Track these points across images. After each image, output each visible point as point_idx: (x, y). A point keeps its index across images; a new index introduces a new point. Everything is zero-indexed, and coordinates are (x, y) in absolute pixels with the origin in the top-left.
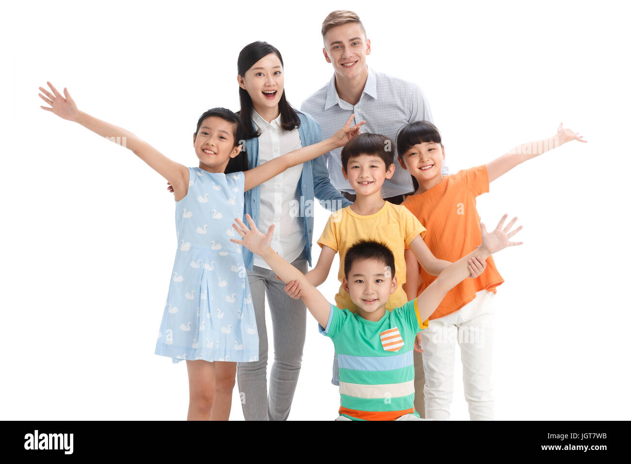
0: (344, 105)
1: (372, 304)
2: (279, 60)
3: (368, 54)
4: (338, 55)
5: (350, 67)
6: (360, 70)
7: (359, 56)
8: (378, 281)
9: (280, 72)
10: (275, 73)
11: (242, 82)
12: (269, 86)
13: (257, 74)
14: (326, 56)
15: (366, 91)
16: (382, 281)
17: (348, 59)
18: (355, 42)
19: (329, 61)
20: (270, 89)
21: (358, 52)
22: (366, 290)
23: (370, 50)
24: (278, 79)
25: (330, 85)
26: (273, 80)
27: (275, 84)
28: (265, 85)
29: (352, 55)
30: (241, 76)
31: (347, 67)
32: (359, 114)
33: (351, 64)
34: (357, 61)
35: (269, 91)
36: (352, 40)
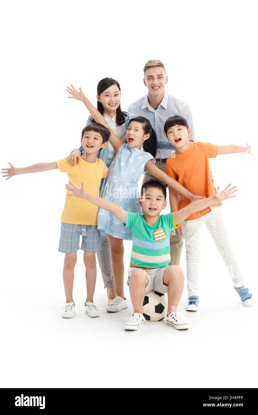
0: (151, 109)
1: (153, 212)
2: (118, 88)
3: (166, 83)
4: (151, 82)
6: (161, 91)
7: (161, 84)
8: (158, 199)
9: (118, 95)
10: (116, 95)
11: (99, 98)
12: (112, 102)
13: (106, 96)
14: (145, 82)
15: (161, 104)
16: (160, 200)
17: (156, 85)
18: (160, 77)
19: (146, 85)
20: (112, 103)
21: (161, 82)
22: (152, 202)
24: (117, 98)
25: (146, 97)
26: (114, 99)
27: (115, 100)
28: (110, 101)
29: (158, 83)
30: (99, 96)
31: (155, 89)
32: (157, 116)
33: (157, 88)
34: (160, 87)
35: (112, 104)
36: (159, 75)
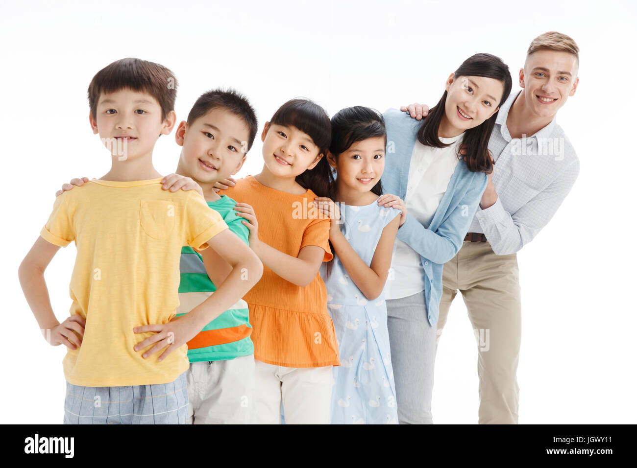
3: (571, 94)
4: (537, 83)
5: (546, 103)
7: (561, 94)
12: (467, 108)
14: (522, 78)
17: (548, 93)
18: (563, 77)
19: (523, 85)
21: (562, 89)
22: (214, 148)
23: (575, 92)
28: (464, 104)
29: (554, 90)
31: (542, 102)
33: (548, 100)
34: (557, 99)
36: (562, 73)
